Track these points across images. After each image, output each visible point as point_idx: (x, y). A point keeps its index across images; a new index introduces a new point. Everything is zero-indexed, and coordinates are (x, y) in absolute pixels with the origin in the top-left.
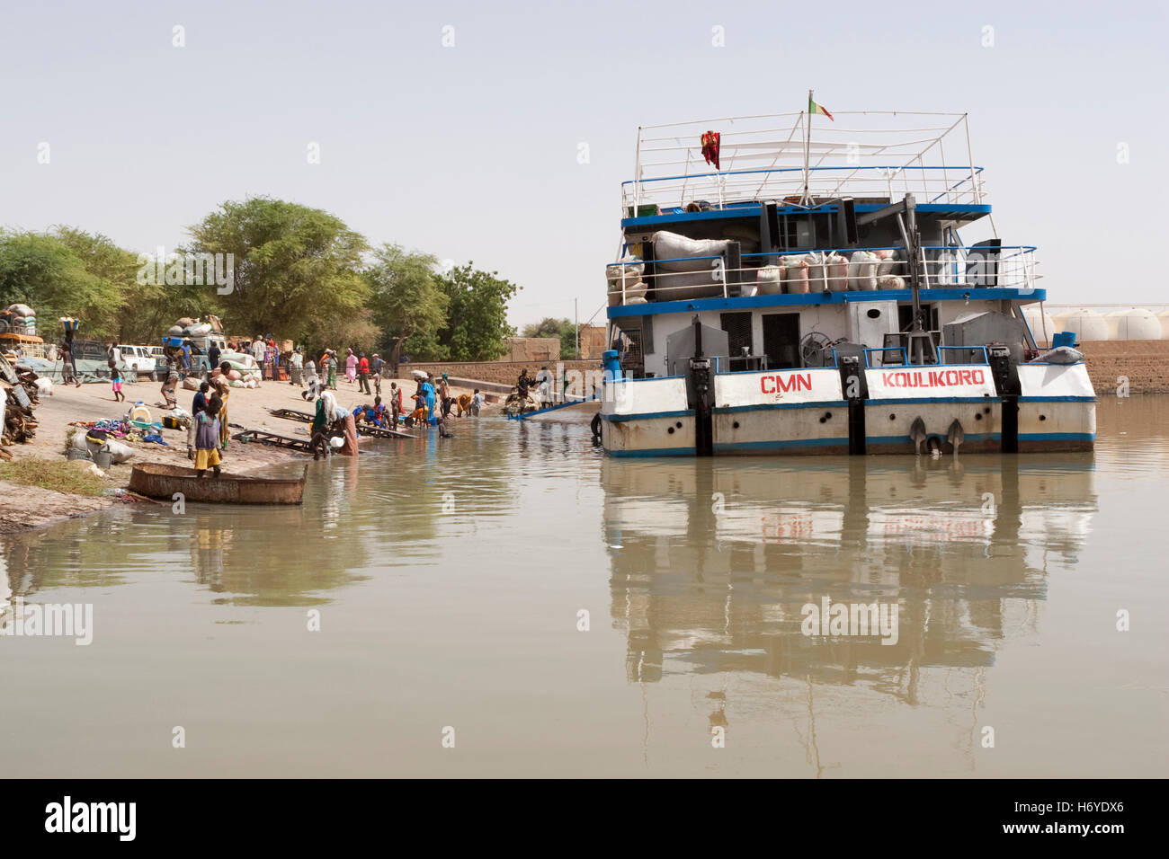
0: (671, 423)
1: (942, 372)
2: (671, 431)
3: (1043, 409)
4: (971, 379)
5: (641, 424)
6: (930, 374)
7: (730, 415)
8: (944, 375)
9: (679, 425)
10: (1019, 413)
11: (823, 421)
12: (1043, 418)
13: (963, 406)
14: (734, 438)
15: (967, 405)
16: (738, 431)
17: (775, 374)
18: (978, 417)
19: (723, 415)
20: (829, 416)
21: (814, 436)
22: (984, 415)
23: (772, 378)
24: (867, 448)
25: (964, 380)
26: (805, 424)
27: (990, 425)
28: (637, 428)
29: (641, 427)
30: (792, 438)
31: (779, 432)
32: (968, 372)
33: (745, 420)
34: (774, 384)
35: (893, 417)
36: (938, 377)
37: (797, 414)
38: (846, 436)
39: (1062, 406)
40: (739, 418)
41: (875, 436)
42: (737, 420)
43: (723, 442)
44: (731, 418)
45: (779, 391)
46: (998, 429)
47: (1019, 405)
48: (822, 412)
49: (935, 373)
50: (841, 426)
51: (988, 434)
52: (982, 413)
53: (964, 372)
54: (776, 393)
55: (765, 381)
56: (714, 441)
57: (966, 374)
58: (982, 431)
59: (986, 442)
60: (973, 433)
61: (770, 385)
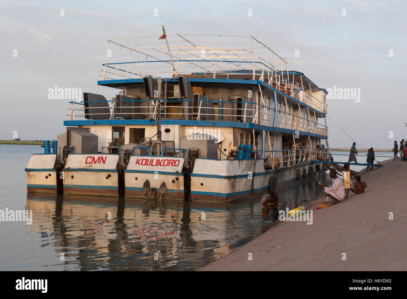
0: (47, 173)
1: (163, 160)
2: (47, 177)
3: (202, 180)
4: (173, 164)
5: (35, 173)
6: (157, 160)
7: (70, 172)
8: (163, 161)
9: (50, 175)
10: (191, 181)
11: (107, 178)
12: (202, 184)
13: (166, 176)
14: (72, 183)
15: (169, 176)
16: (74, 179)
17: (92, 156)
18: (173, 181)
19: (67, 172)
20: (109, 176)
21: (104, 185)
22: (176, 181)
23: (91, 157)
24: (126, 191)
25: (170, 164)
26: (100, 179)
27: (178, 186)
28: (34, 175)
29: (35, 174)
30: (95, 185)
31: (90, 182)
32: (174, 160)
33: (76, 175)
34: (91, 160)
35: (136, 179)
36: (160, 162)
37: (97, 174)
38: (117, 186)
39: (211, 179)
40: (74, 174)
41: (129, 186)
42: (73, 175)
43: (67, 184)
44: (71, 174)
45: (92, 163)
46: (182, 188)
47: (191, 177)
48: (107, 174)
49: (159, 160)
50: (115, 181)
51: (178, 190)
52: (175, 180)
53: (172, 160)
54: (91, 164)
55: (88, 158)
56: (64, 184)
57: (172, 161)
58: (175, 188)
59: (177, 193)
60: (171, 189)
61: (90, 160)
